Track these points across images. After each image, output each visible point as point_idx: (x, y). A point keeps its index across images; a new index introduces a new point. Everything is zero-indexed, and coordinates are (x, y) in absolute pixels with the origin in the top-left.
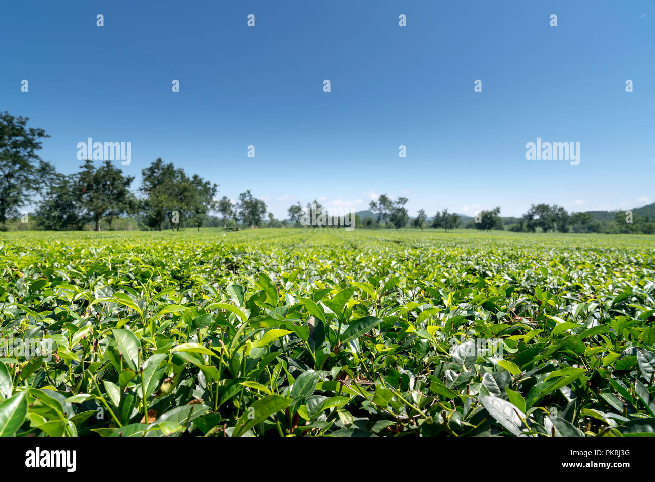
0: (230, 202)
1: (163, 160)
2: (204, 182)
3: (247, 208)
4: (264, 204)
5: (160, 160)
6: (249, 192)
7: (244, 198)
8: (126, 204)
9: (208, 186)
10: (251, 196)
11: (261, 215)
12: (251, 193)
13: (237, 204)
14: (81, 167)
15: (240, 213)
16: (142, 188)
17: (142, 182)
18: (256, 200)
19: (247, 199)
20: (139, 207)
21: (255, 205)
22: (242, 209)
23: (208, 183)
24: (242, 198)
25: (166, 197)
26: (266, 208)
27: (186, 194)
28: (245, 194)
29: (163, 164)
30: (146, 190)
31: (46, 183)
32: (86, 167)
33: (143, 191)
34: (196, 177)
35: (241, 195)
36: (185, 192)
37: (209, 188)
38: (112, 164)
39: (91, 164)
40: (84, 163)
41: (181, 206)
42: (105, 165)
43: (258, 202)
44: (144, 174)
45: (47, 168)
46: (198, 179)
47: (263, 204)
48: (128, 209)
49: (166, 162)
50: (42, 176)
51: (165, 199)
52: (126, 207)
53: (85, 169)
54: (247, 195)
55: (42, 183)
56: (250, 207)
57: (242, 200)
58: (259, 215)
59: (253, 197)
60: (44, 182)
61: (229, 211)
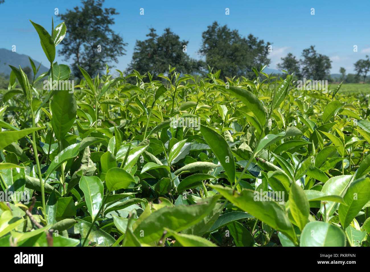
0: (295, 59)
1: (218, 23)
2: (258, 41)
3: (311, 63)
4: (329, 60)
5: (216, 24)
6: (312, 48)
7: (307, 54)
8: (182, 65)
9: (262, 45)
10: (314, 51)
11: (326, 71)
12: (315, 49)
13: (301, 60)
14: (147, 36)
15: (303, 69)
16: (202, 49)
17: (202, 44)
18: (320, 55)
19: (310, 55)
20: (193, 68)
21: (318, 60)
22: (305, 66)
23: (262, 42)
24: (305, 54)
25: (219, 57)
26: (331, 63)
27: (236, 54)
28: (308, 50)
29: (218, 27)
30: (205, 51)
31: (118, 51)
32: (150, 35)
33: (203, 53)
34: (251, 37)
35: (304, 51)
36: (235, 52)
37: (263, 47)
38: (171, 31)
39: (154, 32)
40: (149, 32)
41: (231, 65)
42: (166, 32)
43: (323, 57)
44: (204, 37)
45: (118, 39)
46: (253, 38)
47: (327, 59)
48: (184, 69)
49: (221, 25)
50: (114, 46)
51: (218, 59)
52: (181, 68)
53: (150, 37)
54: (310, 51)
55: (115, 51)
56: (313, 63)
57: (306, 56)
58: (324, 70)
59: (316, 52)
60: (116, 50)
61: (294, 68)
